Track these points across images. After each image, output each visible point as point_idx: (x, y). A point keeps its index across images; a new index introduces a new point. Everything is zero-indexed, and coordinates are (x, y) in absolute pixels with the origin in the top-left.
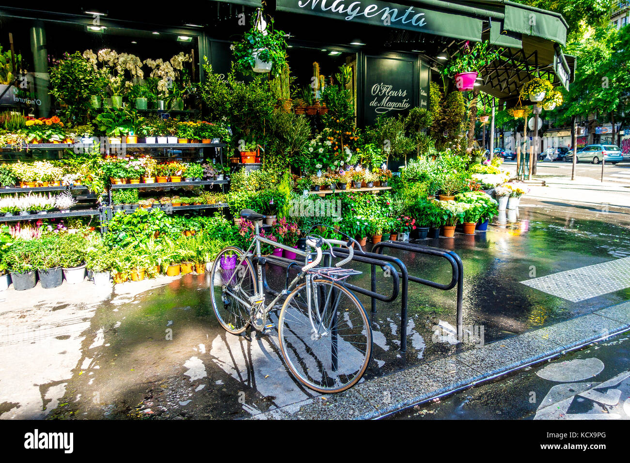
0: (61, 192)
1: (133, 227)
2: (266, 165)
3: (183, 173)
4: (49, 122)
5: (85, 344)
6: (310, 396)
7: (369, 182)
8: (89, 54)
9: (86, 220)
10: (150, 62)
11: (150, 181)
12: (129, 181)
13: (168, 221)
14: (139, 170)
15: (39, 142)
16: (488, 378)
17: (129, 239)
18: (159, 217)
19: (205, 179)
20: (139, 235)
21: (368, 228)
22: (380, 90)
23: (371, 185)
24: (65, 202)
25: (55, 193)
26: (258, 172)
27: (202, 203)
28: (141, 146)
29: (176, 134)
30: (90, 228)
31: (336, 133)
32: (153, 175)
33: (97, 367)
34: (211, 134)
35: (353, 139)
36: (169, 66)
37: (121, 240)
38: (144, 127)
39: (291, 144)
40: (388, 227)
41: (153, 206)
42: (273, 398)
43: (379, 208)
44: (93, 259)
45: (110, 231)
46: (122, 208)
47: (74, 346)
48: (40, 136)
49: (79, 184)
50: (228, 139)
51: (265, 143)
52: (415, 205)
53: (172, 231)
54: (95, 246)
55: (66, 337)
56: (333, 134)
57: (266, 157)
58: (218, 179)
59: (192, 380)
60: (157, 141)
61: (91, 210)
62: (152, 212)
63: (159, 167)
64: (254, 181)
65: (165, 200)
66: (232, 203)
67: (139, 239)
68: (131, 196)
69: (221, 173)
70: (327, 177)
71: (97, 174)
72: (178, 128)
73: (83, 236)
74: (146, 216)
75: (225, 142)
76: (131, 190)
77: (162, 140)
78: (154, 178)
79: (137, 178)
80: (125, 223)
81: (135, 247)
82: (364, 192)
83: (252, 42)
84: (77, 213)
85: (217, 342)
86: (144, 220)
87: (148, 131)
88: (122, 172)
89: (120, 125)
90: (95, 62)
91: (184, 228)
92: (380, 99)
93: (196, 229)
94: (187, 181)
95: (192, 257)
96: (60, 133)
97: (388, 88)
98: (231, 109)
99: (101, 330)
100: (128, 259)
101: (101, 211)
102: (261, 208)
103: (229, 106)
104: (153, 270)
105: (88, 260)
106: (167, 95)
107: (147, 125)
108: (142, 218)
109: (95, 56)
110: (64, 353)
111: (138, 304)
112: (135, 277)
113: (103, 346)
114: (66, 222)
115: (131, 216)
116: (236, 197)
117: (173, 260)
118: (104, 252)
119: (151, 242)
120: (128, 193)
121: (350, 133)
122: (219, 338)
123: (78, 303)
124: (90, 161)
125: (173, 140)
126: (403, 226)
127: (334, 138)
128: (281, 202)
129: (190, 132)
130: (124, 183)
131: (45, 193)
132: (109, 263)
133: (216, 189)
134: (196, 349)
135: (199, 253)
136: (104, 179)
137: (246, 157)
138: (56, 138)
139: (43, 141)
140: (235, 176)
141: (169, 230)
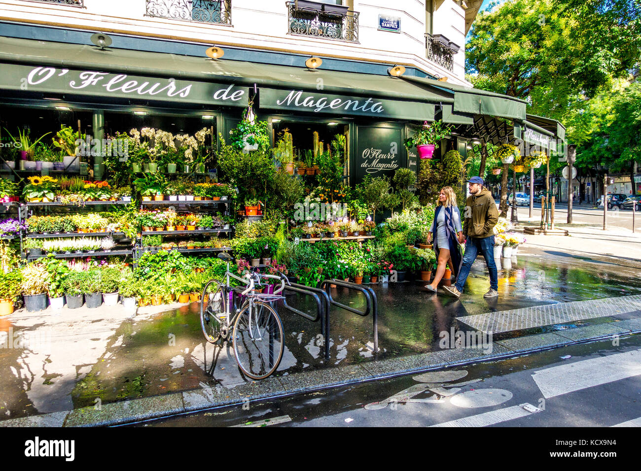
0: (105, 236)
1: (155, 264)
2: (267, 217)
3: (196, 223)
4: (100, 185)
5: (109, 344)
6: (246, 380)
7: (355, 232)
8: (134, 131)
9: (122, 258)
10: (179, 137)
11: (171, 229)
12: (155, 229)
13: (183, 260)
14: (163, 221)
15: (92, 200)
16: (376, 378)
17: (152, 273)
18: (176, 257)
19: (213, 228)
20: (160, 270)
21: (349, 271)
22: (371, 154)
23: (356, 234)
24: (108, 244)
25: (102, 237)
26: (259, 222)
27: (211, 247)
28: (166, 202)
29: (192, 193)
30: (125, 264)
31: (326, 191)
32: (174, 224)
33: (114, 358)
34: (219, 193)
35: (341, 196)
36: (194, 139)
37: (146, 274)
38: (168, 188)
39: (287, 200)
40: (367, 270)
41: (172, 248)
42: (222, 380)
43: (362, 253)
44: (124, 287)
45: (139, 266)
46: (149, 249)
47: (102, 345)
48: (93, 196)
49: (118, 230)
50: (235, 197)
51: (266, 200)
52: (393, 252)
53: (186, 268)
54: (126, 278)
55: (98, 339)
56: (323, 192)
57: (267, 211)
58: (225, 228)
59: (173, 368)
60: (178, 199)
61: (127, 250)
62: (171, 253)
63: (179, 218)
64: (254, 230)
65: (182, 244)
66: (235, 247)
67: (159, 274)
68: (157, 241)
69: (227, 223)
70: (317, 227)
71: (132, 224)
72: (194, 189)
73: (119, 269)
74: (166, 256)
75: (233, 199)
76: (157, 236)
77: (182, 198)
78: (174, 227)
79: (161, 227)
80: (150, 260)
81: (156, 280)
82: (350, 240)
83: (242, 130)
84: (115, 252)
85: (199, 347)
86: (165, 259)
87: (171, 192)
88: (150, 222)
89: (150, 187)
90: (139, 137)
91: (196, 266)
92: (370, 161)
93: (204, 267)
94: (200, 229)
95: (198, 288)
96: (108, 193)
97: (377, 152)
98: (237, 173)
99: (122, 336)
100: (149, 288)
101: (134, 251)
102: (257, 252)
103: (235, 171)
104: (168, 297)
105: (120, 288)
106: (192, 161)
107: (170, 187)
108: (163, 257)
109: (139, 133)
110: (94, 349)
111: (152, 321)
112: (154, 302)
113: (121, 346)
114: (107, 259)
115: (155, 256)
116: (238, 242)
117: (183, 290)
118: (132, 282)
119: (168, 276)
120: (154, 238)
121: (338, 191)
122: (201, 345)
123: (110, 318)
124: (128, 214)
125: (190, 198)
126: (381, 269)
127: (325, 195)
128: (274, 246)
129: (203, 192)
130: (152, 230)
131: (94, 237)
132: (135, 290)
133: (222, 236)
134: (182, 351)
135: (204, 285)
136: (137, 227)
137: (249, 210)
138: (105, 196)
139: (95, 199)
140: (239, 225)
141: (183, 267)
